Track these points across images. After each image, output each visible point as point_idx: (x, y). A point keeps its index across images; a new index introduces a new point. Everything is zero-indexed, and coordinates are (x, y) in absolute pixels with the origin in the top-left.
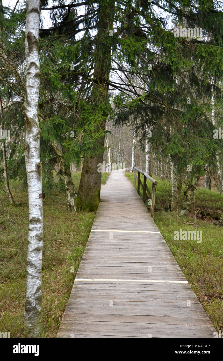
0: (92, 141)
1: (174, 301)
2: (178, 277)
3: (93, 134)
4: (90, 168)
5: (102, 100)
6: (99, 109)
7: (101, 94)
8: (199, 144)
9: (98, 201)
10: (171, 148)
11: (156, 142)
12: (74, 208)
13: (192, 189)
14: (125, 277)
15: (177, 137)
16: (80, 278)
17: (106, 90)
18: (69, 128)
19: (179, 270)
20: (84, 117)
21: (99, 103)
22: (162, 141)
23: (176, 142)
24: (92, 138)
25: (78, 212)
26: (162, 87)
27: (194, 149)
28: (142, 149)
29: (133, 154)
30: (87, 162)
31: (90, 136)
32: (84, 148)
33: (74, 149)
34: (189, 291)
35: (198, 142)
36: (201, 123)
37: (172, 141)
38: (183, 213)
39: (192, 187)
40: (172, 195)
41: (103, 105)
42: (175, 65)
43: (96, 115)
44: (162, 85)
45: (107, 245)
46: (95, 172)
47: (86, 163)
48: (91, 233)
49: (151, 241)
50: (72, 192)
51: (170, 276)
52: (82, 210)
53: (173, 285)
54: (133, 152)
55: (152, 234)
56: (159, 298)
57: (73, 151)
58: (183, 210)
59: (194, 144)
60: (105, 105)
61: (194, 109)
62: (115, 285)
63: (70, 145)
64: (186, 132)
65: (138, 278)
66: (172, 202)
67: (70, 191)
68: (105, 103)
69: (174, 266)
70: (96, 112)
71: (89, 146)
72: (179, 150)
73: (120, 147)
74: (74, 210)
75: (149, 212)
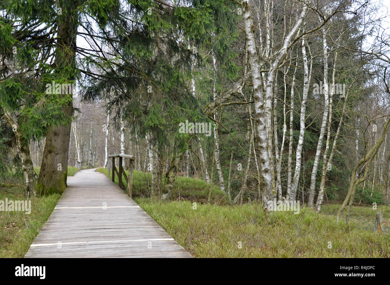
0: (57, 107)
1: (158, 253)
2: (162, 236)
3: (58, 100)
4: (54, 147)
5: (68, 61)
6: (64, 71)
7: (66, 55)
8: (181, 115)
9: (64, 186)
10: (151, 119)
11: (134, 113)
12: (33, 192)
13: (174, 169)
14: (98, 239)
15: (157, 107)
16: (38, 244)
17: (72, 50)
18: (26, 94)
19: (162, 231)
20: (45, 80)
21: (64, 65)
22: (140, 112)
23: (156, 112)
24: (57, 104)
25: (39, 197)
26: (138, 51)
27: (176, 120)
28: (117, 128)
29: (106, 148)
30: (51, 141)
31: (54, 101)
32: (47, 116)
33: (34, 116)
34: (175, 245)
35: (180, 113)
36: (183, 95)
37: (151, 111)
38: (165, 197)
39: (174, 168)
40: (153, 182)
41: (68, 68)
42: (151, 26)
43: (60, 78)
44: (138, 48)
45: (75, 218)
46: (60, 152)
47: (49, 142)
48: (54, 210)
49: (128, 213)
50: (31, 172)
51: (152, 236)
52: (43, 194)
53: (156, 242)
54: (106, 145)
55: (130, 208)
56: (139, 252)
57: (33, 120)
58: (165, 193)
59: (175, 115)
60: (71, 68)
61: (175, 77)
62: (85, 246)
63: (29, 111)
64: (166, 102)
65: (114, 239)
66: (152, 191)
67: (28, 172)
68: (72, 65)
69: (157, 229)
70: (60, 75)
71: (53, 113)
72: (159, 121)
73: (91, 143)
74: (34, 195)
75: (126, 193)
